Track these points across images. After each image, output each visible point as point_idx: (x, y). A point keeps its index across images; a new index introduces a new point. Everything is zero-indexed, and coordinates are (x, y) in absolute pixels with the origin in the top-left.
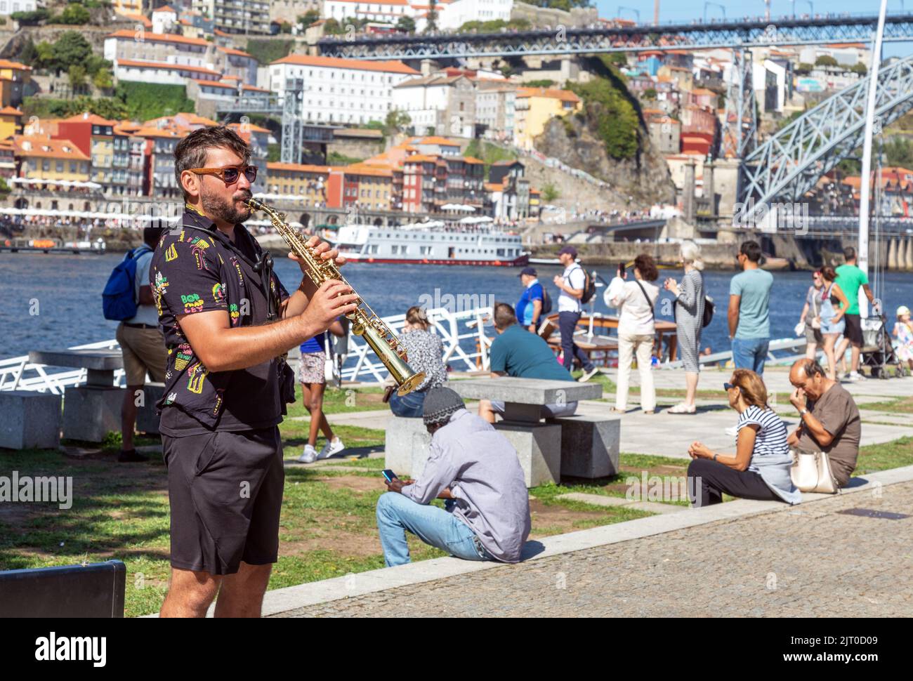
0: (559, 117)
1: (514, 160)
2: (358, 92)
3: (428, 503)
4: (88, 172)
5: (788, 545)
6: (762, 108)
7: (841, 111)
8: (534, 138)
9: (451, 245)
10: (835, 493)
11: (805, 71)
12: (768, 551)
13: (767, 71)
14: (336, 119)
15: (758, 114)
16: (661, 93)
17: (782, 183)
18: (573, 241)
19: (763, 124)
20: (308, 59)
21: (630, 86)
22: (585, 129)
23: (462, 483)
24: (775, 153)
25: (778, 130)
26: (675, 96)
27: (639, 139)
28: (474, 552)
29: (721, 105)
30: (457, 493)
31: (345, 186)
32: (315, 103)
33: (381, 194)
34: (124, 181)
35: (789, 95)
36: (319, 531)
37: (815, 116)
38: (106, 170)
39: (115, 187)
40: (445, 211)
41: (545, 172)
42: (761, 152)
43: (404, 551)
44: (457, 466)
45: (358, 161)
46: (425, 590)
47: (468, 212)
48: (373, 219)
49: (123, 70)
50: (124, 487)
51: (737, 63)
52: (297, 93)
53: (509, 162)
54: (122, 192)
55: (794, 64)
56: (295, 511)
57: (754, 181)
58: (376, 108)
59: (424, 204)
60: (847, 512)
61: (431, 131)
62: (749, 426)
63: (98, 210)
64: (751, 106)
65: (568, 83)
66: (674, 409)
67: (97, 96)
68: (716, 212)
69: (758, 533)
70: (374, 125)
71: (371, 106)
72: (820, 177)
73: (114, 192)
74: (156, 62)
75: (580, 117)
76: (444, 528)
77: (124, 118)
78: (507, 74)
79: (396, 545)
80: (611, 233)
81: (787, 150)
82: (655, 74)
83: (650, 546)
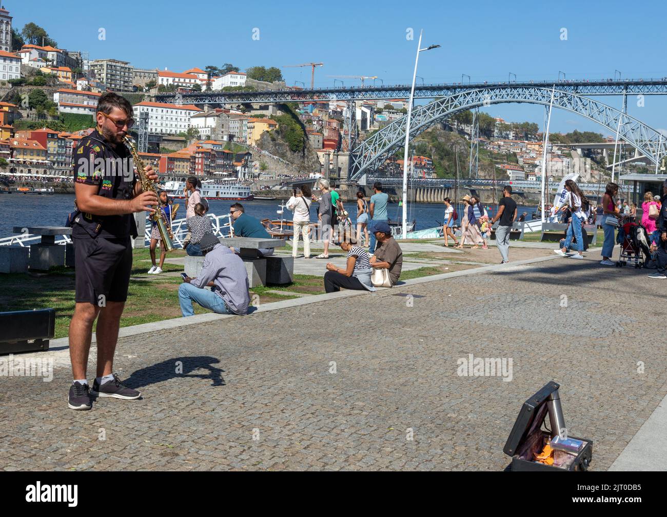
0: (268, 132)
1: (247, 152)
2: (174, 119)
3: (202, 288)
4: (46, 156)
5: (370, 308)
6: (360, 128)
7: (395, 130)
8: (256, 141)
9: (217, 191)
10: (391, 287)
11: (379, 112)
12: (360, 310)
13: (362, 111)
14: (164, 131)
15: (358, 131)
16: (314, 121)
17: (368, 163)
18: (274, 189)
19: (360, 136)
20: (151, 104)
21: (300, 117)
22: (279, 137)
23: (219, 278)
24: (365, 149)
25: (367, 138)
26: (320, 122)
27: (304, 142)
28: (224, 310)
29: (342, 127)
30: (216, 282)
31: (168, 163)
32: (154, 124)
33: (185, 167)
34: (62, 160)
35: (372, 123)
36: (152, 306)
37: (383, 132)
38: (54, 155)
39: (58, 163)
40: (215, 174)
41: (261, 157)
42: (359, 148)
43: (191, 310)
44: (216, 270)
45: (174, 151)
46: (200, 326)
47: (225, 175)
48: (181, 178)
49: (63, 108)
50: (58, 289)
51: (348, 108)
52: (145, 119)
53: (245, 153)
54: (62, 166)
55: (374, 108)
56: (141, 298)
57: (356, 161)
58: (183, 127)
59: (205, 171)
60: (396, 295)
61: (208, 137)
62: (352, 256)
63: (50, 174)
64: (355, 127)
65: (272, 116)
66: (319, 257)
67: (50, 119)
68: (339, 176)
69: (356, 303)
70: (181, 135)
71: (180, 126)
72: (386, 160)
73: (58, 165)
74: (78, 104)
75: (277, 132)
76: (210, 299)
77: (63, 130)
78: (244, 112)
79: (187, 307)
80: (291, 185)
81: (371, 148)
82: (312, 112)
83: (306, 308)
